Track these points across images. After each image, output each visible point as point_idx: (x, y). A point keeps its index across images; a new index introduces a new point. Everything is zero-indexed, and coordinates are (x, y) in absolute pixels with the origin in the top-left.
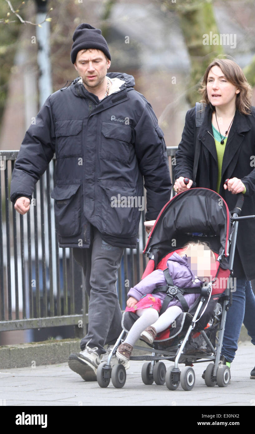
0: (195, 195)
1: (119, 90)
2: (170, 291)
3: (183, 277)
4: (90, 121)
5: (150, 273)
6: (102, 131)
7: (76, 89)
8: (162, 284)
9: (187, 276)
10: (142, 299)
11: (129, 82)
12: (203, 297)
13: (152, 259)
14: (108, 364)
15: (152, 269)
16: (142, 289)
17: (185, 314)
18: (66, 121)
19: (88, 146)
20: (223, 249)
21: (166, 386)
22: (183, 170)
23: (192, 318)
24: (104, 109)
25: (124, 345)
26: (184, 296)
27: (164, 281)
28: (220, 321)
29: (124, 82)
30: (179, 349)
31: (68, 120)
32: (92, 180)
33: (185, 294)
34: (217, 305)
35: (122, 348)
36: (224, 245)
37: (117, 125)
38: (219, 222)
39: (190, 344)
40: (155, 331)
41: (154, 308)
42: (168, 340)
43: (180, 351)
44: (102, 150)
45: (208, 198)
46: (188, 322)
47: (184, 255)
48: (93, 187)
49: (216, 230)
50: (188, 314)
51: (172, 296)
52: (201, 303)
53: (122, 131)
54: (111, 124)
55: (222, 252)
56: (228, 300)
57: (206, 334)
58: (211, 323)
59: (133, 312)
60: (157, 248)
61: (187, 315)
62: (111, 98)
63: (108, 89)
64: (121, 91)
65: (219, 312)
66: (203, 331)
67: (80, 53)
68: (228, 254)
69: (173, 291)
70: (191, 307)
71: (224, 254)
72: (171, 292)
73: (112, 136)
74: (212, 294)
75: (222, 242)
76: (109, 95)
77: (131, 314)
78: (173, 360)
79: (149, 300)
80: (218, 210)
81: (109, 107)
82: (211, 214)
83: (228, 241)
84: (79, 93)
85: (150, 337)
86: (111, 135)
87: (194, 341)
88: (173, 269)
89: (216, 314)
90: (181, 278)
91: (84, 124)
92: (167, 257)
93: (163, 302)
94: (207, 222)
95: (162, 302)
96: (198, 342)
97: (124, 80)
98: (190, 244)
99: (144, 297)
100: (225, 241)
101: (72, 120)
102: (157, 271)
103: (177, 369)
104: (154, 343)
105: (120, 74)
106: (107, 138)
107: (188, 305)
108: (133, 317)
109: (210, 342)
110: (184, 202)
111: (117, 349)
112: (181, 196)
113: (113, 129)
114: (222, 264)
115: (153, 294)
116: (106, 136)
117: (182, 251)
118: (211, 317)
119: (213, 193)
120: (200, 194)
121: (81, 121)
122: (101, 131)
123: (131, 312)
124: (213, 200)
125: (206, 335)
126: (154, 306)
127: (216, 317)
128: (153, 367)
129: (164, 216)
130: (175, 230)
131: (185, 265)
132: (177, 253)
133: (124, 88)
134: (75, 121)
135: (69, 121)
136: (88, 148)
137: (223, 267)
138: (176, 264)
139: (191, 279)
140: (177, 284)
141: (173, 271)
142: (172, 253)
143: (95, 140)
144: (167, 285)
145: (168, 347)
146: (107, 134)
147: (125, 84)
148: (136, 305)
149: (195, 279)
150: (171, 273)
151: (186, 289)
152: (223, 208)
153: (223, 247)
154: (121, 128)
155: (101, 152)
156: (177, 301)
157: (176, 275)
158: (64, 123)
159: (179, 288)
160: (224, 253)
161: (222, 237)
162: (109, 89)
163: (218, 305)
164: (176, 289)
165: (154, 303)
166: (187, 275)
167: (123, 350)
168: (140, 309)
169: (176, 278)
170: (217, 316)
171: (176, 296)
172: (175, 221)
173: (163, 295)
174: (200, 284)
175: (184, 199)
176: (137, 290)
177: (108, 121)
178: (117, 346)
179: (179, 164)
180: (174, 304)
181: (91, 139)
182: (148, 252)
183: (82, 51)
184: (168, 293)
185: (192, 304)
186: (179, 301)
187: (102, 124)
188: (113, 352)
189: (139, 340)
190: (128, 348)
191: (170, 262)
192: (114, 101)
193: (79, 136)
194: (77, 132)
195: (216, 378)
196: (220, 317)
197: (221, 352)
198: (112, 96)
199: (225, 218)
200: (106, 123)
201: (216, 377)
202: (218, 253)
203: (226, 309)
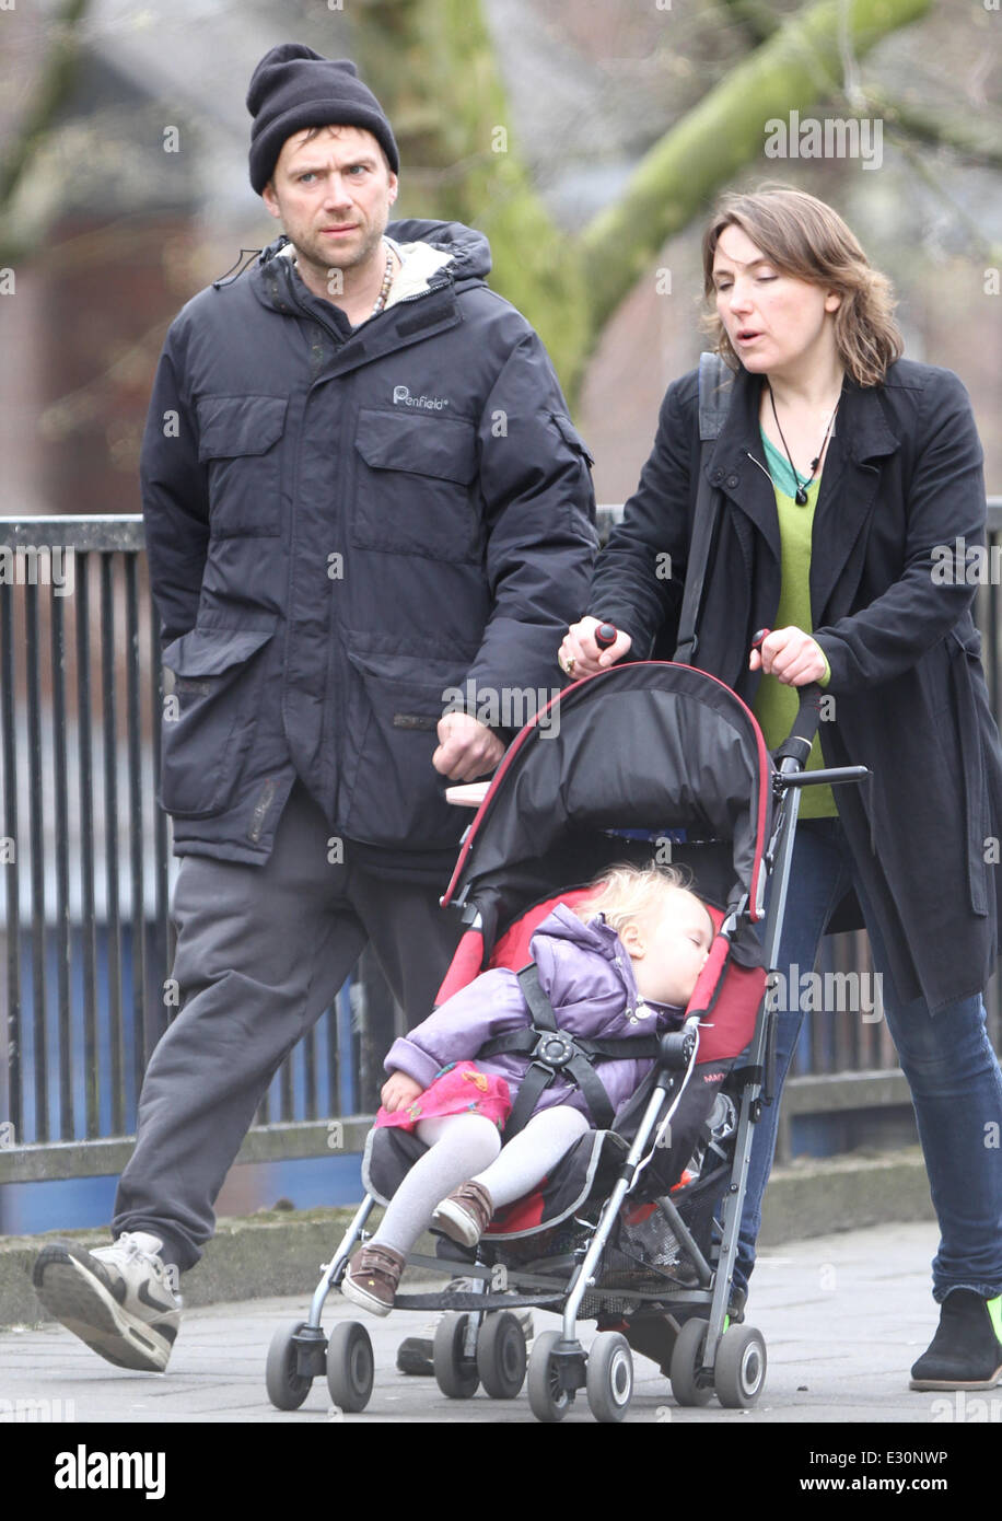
0: (638, 687)
1: (426, 288)
2: (543, 1050)
3: (591, 997)
4: (313, 404)
5: (466, 982)
6: (358, 443)
7: (269, 281)
8: (514, 1024)
9: (609, 994)
10: (438, 1079)
11: (467, 257)
12: (665, 1072)
13: (476, 929)
14: (313, 1325)
15: (476, 965)
16: (439, 1041)
17: (601, 1135)
18: (228, 400)
19: (307, 499)
20: (744, 890)
21: (527, 1404)
22: (617, 594)
23: (626, 1151)
24: (368, 360)
25: (372, 1251)
26: (596, 1068)
27: (519, 1011)
28: (731, 1161)
29: (451, 257)
30: (579, 1266)
31: (232, 397)
32: (318, 623)
33: (599, 1060)
34: (717, 1099)
35: (363, 1262)
36: (745, 878)
37: (416, 421)
38: (731, 791)
39: (617, 1246)
40: (488, 1202)
41: (482, 1114)
42: (535, 1235)
43: (585, 1276)
44: (360, 514)
45: (687, 699)
46: (613, 1164)
47: (594, 916)
48: (321, 652)
49: (716, 820)
50: (613, 1136)
51: (551, 1070)
52: (659, 1094)
53: (434, 443)
54: (391, 416)
55: (738, 903)
56: (758, 1083)
57: (677, 1209)
58: (695, 1170)
59: (405, 1127)
60: (494, 886)
61: (607, 1139)
62: (396, 317)
63: (385, 286)
64: (433, 293)
65: (726, 1126)
66: (667, 1198)
67: (293, 144)
68: (760, 912)
69: (555, 1049)
70: (621, 1110)
71: (748, 912)
72: (547, 1053)
73: (394, 463)
74: (697, 1059)
75: (739, 867)
76: (388, 306)
77: (397, 1136)
78: (558, 1308)
79: (465, 1084)
80: (726, 745)
81: (385, 352)
82: (697, 760)
83: (762, 862)
84: (277, 295)
85: (467, 1223)
86: (389, 458)
87: (630, 1236)
88: (556, 968)
89: (714, 1135)
90: (584, 1002)
91: (294, 414)
92: (529, 919)
93: (519, 1089)
94: (684, 788)
95: (513, 1089)
96: (646, 1240)
97: (447, 251)
98: (616, 872)
99: (445, 1073)
100: (753, 863)
101: (250, 399)
102: (493, 975)
103: (572, 1342)
104: (482, 1243)
105: (440, 227)
106: (377, 471)
107: (613, 1103)
108: (407, 1147)
109: (692, 1240)
110: (596, 717)
111: (345, 1266)
112: (585, 690)
113: (398, 435)
114: (740, 947)
115: (478, 1062)
116: (374, 462)
117: (585, 899)
118: (697, 1149)
119: (706, 680)
120: (658, 686)
121: (283, 403)
122: (354, 441)
123: (398, 1128)
124: (704, 709)
125: (676, 1213)
126: (485, 1106)
127: (713, 1145)
128: (478, 1333)
129: (520, 768)
130: (564, 818)
131: (600, 954)
132: (570, 906)
133: (445, 280)
134: (260, 402)
135: (235, 402)
136: (305, 503)
137: (742, 961)
138: (565, 950)
139: (624, 1006)
140: (569, 1025)
141: (555, 976)
142: (546, 904)
143: (334, 477)
144: (533, 1026)
145: (536, 1258)
146: (377, 456)
147: (451, 265)
148: (416, 1103)
149: (638, 1005)
150: (548, 981)
151: (605, 1043)
152: (744, 739)
153: (743, 884)
154: (431, 431)
155: (354, 520)
156: (570, 1086)
157: (566, 992)
158: (222, 408)
159: (579, 1038)
160: (747, 906)
161: (742, 847)
162: (389, 285)
163: (722, 1104)
164: (564, 1042)
165: (482, 1096)
166: (606, 991)
167: (368, 1272)
168: (431, 1117)
169: (564, 1002)
170: (719, 1143)
171: (567, 1070)
172: (561, 788)
173: (518, 1065)
174: (655, 1022)
175: (597, 705)
176: (419, 1046)
177: (382, 408)
178: (345, 1256)
179: (608, 571)
180: (560, 1098)
181: (315, 470)
182: (460, 902)
183: (303, 135)
184: (537, 1058)
185: (628, 1096)
186: (578, 1087)
187: (357, 417)
188: (332, 1278)
189: (427, 1233)
190: (387, 1264)
191: (542, 942)
192: (404, 331)
193: (273, 459)
194: (268, 444)
195: (713, 1374)
196: (730, 1144)
197: (730, 1277)
198: (396, 310)
199: (753, 774)
200: (373, 413)
201: (713, 1369)
202: (722, 907)
203: (752, 1117)
